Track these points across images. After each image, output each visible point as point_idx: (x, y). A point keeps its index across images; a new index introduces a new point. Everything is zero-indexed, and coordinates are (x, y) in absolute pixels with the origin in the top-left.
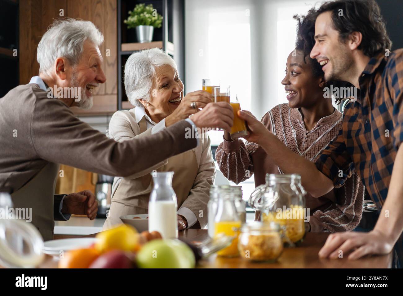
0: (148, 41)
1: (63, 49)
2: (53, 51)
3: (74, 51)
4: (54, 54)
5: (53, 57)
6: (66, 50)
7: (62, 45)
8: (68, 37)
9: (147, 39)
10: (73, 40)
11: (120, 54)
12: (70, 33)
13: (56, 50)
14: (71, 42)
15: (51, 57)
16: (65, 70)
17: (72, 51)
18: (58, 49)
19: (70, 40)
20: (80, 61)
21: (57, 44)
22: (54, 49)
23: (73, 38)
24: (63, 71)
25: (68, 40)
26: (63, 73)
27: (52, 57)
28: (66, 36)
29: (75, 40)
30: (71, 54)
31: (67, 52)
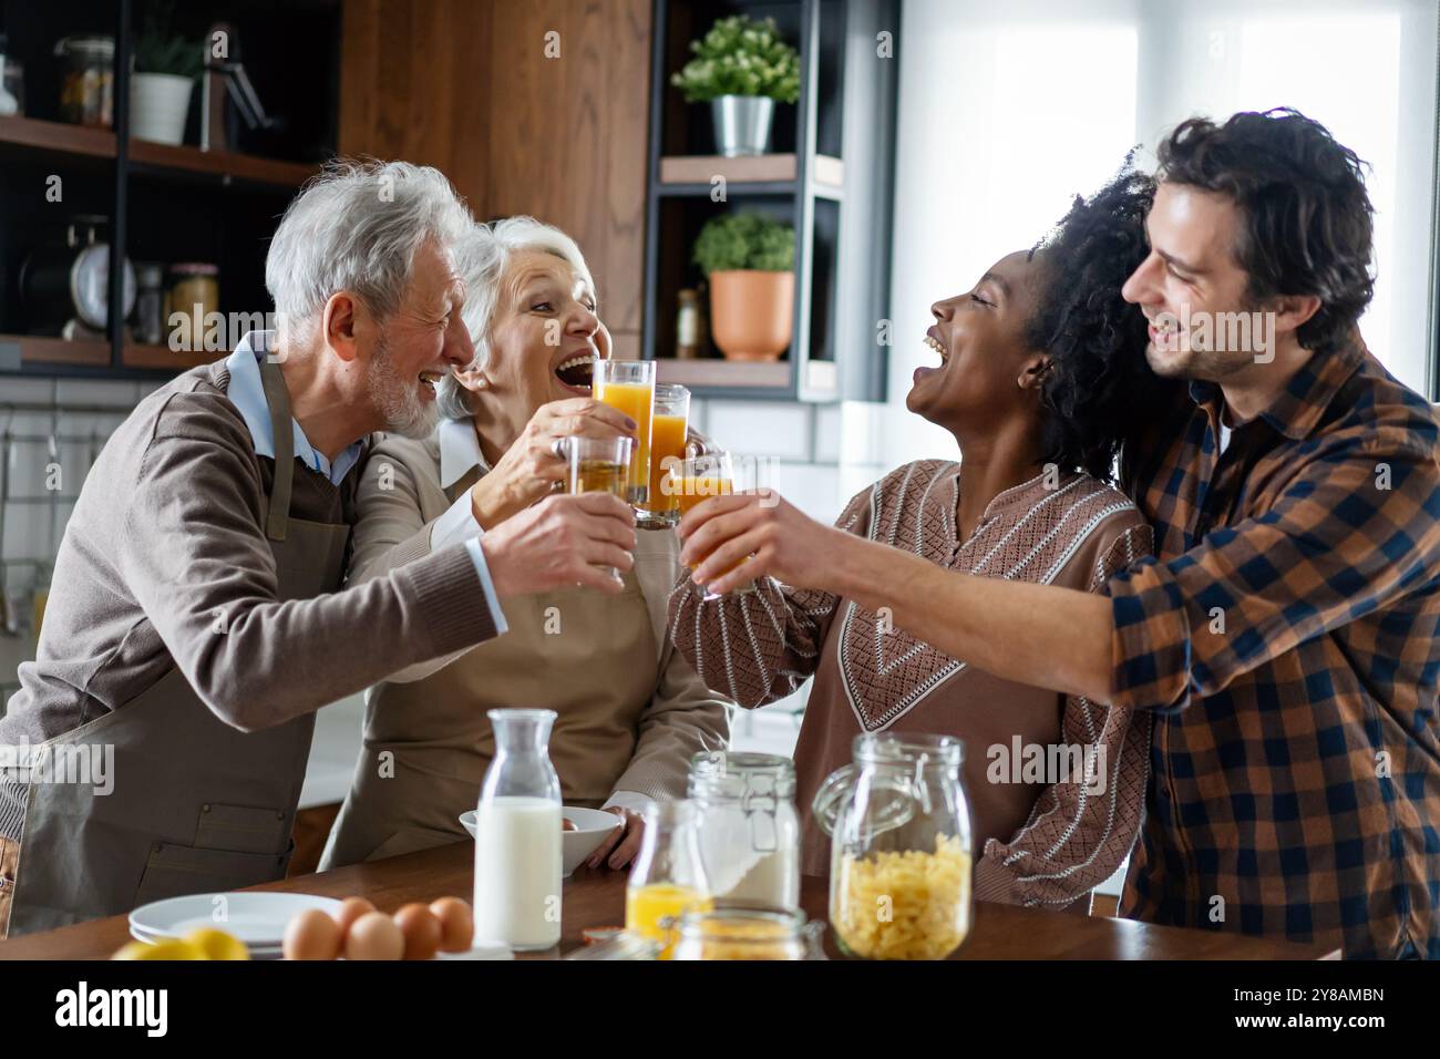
0: (752, 149)
1: (352, 266)
2: (319, 271)
3: (385, 273)
4: (322, 280)
5: (321, 287)
6: (360, 268)
7: (350, 254)
8: (371, 230)
9: (749, 143)
10: (386, 241)
11: (656, 191)
12: (376, 218)
13: (330, 265)
14: (377, 245)
15: (313, 286)
16: (355, 330)
17: (379, 273)
18: (335, 265)
19: (375, 239)
20: (402, 303)
21: (336, 249)
22: (324, 261)
23: (384, 231)
24: (349, 333)
25: (367, 240)
26: (350, 339)
27: (317, 287)
28: (365, 224)
29: (392, 240)
30: (375, 282)
31: (363, 277)
